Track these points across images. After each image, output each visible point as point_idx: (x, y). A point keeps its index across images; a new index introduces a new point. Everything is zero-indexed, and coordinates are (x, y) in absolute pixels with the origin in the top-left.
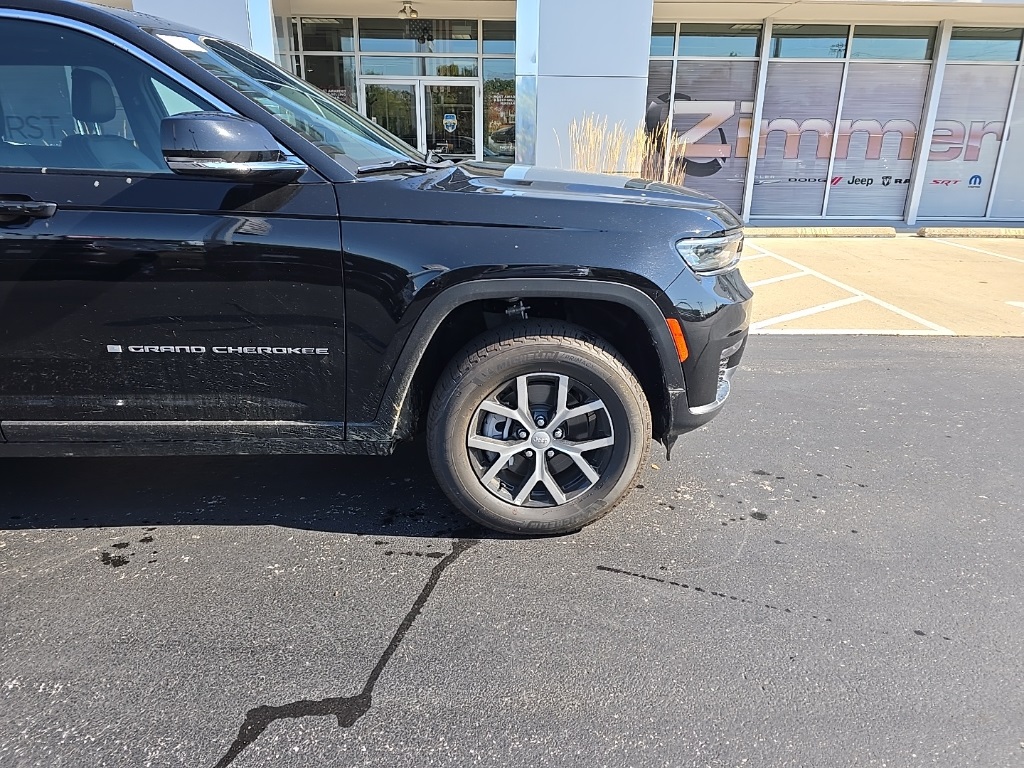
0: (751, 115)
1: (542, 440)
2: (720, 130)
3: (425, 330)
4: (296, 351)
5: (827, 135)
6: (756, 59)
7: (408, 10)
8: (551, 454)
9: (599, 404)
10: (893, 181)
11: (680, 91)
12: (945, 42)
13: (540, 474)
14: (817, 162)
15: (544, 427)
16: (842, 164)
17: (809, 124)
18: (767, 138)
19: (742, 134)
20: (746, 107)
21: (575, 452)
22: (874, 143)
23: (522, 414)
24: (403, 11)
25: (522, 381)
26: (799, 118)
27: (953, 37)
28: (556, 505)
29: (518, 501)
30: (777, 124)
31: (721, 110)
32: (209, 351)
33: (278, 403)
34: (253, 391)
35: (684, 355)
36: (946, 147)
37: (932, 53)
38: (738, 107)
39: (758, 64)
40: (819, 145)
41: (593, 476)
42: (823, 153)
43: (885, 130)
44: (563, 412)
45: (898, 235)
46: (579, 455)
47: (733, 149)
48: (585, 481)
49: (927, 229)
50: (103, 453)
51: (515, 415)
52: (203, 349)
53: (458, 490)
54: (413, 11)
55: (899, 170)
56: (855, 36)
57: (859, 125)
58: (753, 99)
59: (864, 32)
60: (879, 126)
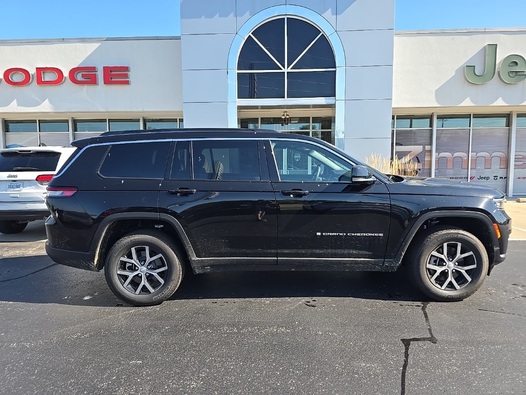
0: (431, 151)
1: (451, 266)
2: (417, 157)
3: (416, 228)
4: (373, 235)
5: (465, 158)
6: (430, 128)
7: (285, 115)
8: (454, 271)
9: (471, 253)
10: (498, 178)
11: (398, 142)
12: (515, 120)
13: (450, 278)
14: (462, 170)
15: (452, 261)
16: (474, 171)
17: (456, 154)
18: (439, 160)
19: (427, 159)
20: (427, 148)
21: (463, 270)
22: (488, 162)
23: (445, 256)
24: (284, 115)
25: (445, 245)
26: (452, 151)
27: (517, 117)
28: (456, 290)
29: (443, 288)
30: (442, 154)
31: (417, 149)
32: (347, 234)
33: (364, 252)
34: (356, 248)
35: (499, 236)
36: (522, 163)
37: (509, 124)
38: (424, 148)
39: (431, 131)
40: (464, 163)
41: (469, 279)
42: (465, 166)
43: (492, 156)
44: (459, 256)
45: (507, 201)
46: (464, 271)
47: (424, 165)
48: (466, 281)
49: (521, 199)
50: (304, 269)
51: (442, 257)
52: (345, 234)
53: (423, 283)
54: (287, 115)
55: (501, 173)
56: (473, 117)
57: (480, 154)
58: (431, 144)
59: (477, 116)
60: (489, 155)
